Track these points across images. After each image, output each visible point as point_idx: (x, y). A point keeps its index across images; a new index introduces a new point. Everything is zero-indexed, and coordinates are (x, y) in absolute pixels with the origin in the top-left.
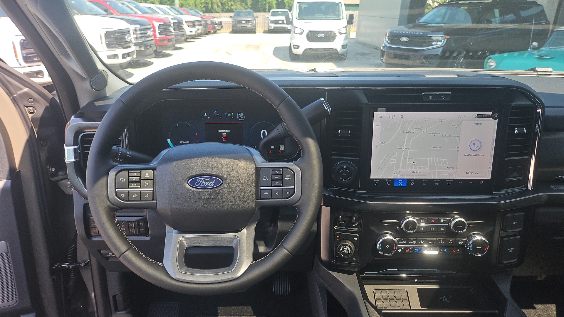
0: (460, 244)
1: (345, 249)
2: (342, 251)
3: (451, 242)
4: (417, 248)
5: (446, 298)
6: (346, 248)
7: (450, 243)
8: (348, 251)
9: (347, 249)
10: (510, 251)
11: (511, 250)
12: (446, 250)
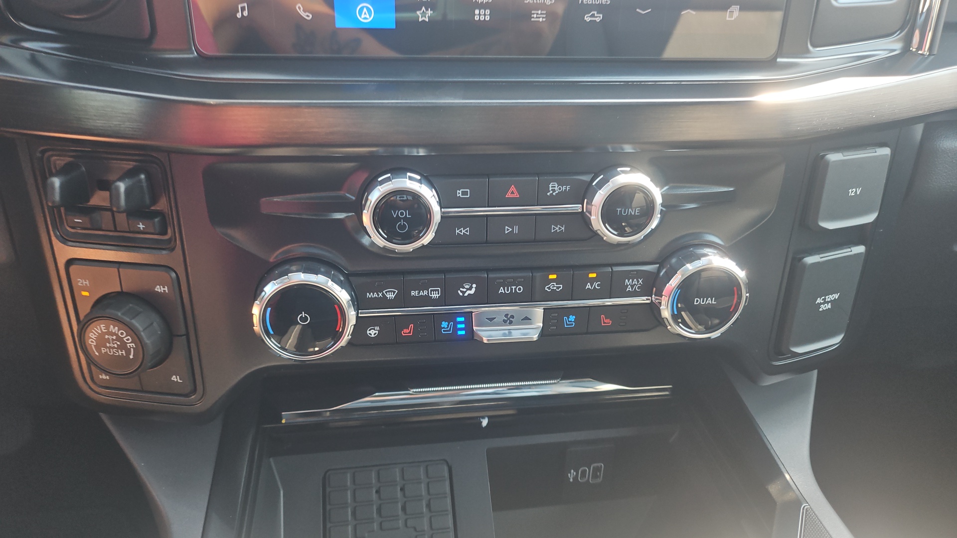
0: (629, 289)
1: (108, 341)
2: (98, 347)
3: (596, 284)
4: (451, 317)
5: (589, 471)
6: (112, 334)
7: (589, 286)
8: (123, 346)
9: (119, 339)
10: (823, 307)
11: (825, 303)
12: (572, 318)
